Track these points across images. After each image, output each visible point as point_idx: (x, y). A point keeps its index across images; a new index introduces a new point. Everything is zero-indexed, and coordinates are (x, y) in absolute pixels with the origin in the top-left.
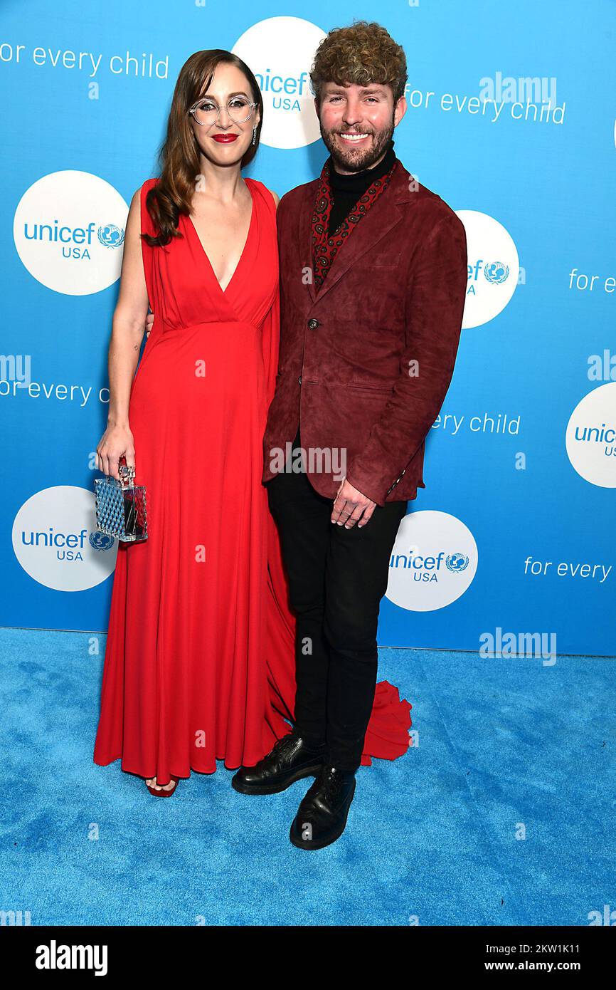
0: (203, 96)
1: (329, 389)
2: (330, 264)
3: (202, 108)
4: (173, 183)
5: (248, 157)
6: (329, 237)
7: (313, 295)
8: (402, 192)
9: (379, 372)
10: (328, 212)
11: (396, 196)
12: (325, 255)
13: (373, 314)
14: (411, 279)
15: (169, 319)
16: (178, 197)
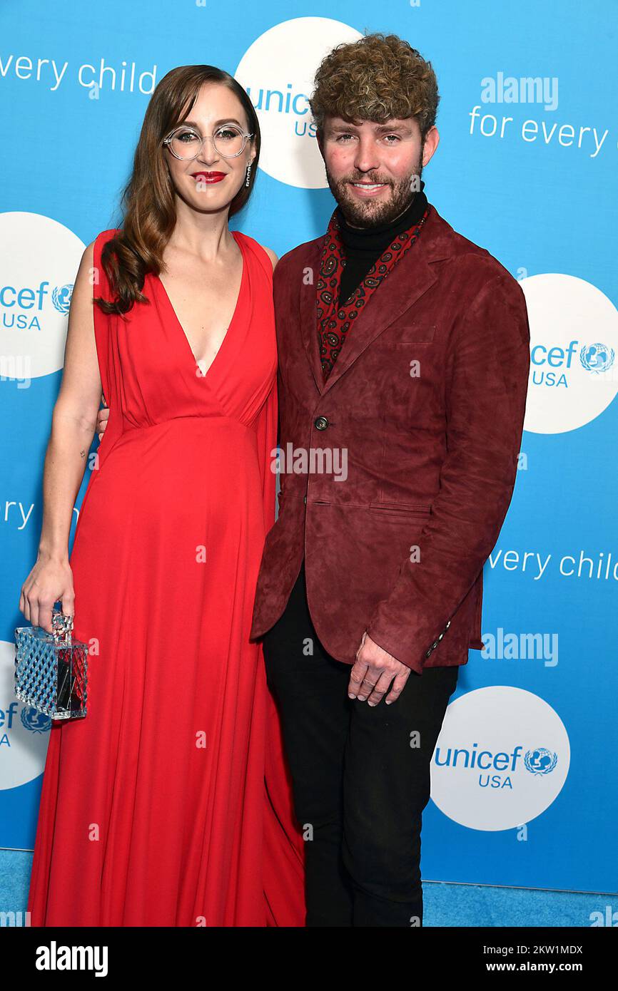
0: (183, 122)
1: (345, 513)
2: (340, 343)
3: (180, 138)
4: (139, 232)
5: (238, 203)
6: (339, 307)
7: (320, 384)
8: (436, 246)
9: (411, 487)
10: (338, 276)
11: (429, 252)
12: (334, 330)
13: (400, 407)
14: (451, 360)
15: (131, 413)
16: (146, 249)
